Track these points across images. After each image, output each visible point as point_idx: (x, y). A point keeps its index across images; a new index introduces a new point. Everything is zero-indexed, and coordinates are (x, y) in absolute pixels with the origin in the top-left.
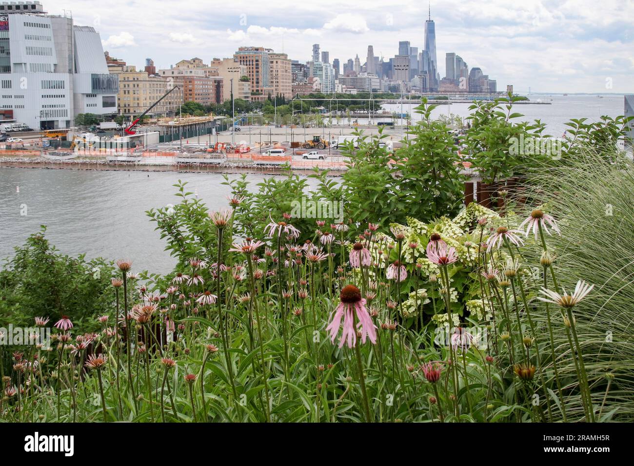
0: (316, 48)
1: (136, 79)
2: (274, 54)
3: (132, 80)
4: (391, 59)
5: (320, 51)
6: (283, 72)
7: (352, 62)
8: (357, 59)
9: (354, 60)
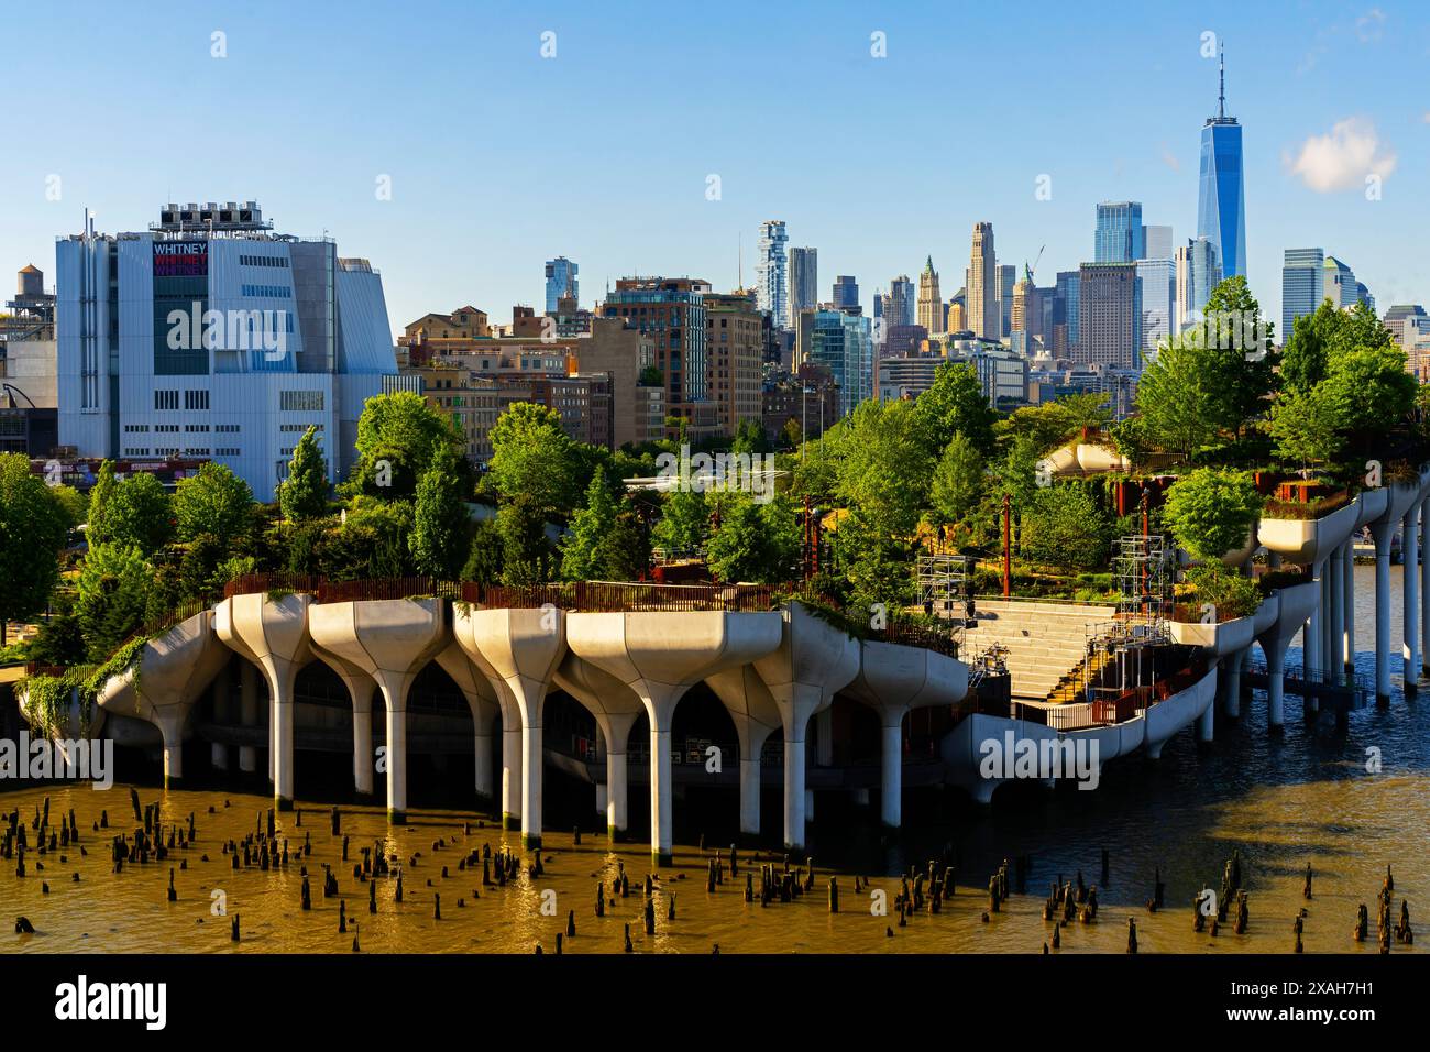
0: (777, 233)
1: (444, 385)
2: (716, 297)
3: (435, 386)
4: (1062, 277)
5: (787, 248)
6: (740, 352)
7: (911, 287)
8: (933, 278)
9: (915, 280)
